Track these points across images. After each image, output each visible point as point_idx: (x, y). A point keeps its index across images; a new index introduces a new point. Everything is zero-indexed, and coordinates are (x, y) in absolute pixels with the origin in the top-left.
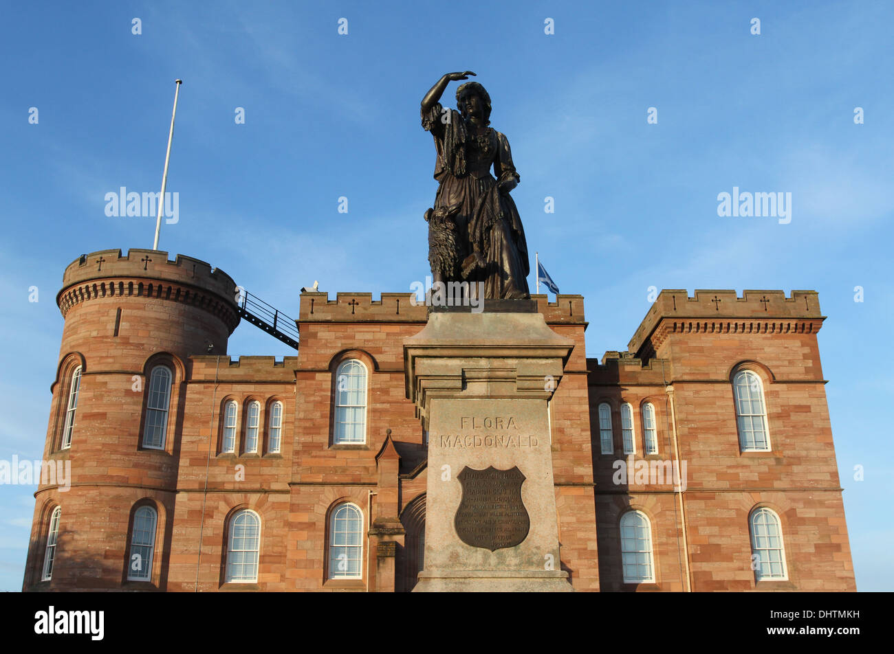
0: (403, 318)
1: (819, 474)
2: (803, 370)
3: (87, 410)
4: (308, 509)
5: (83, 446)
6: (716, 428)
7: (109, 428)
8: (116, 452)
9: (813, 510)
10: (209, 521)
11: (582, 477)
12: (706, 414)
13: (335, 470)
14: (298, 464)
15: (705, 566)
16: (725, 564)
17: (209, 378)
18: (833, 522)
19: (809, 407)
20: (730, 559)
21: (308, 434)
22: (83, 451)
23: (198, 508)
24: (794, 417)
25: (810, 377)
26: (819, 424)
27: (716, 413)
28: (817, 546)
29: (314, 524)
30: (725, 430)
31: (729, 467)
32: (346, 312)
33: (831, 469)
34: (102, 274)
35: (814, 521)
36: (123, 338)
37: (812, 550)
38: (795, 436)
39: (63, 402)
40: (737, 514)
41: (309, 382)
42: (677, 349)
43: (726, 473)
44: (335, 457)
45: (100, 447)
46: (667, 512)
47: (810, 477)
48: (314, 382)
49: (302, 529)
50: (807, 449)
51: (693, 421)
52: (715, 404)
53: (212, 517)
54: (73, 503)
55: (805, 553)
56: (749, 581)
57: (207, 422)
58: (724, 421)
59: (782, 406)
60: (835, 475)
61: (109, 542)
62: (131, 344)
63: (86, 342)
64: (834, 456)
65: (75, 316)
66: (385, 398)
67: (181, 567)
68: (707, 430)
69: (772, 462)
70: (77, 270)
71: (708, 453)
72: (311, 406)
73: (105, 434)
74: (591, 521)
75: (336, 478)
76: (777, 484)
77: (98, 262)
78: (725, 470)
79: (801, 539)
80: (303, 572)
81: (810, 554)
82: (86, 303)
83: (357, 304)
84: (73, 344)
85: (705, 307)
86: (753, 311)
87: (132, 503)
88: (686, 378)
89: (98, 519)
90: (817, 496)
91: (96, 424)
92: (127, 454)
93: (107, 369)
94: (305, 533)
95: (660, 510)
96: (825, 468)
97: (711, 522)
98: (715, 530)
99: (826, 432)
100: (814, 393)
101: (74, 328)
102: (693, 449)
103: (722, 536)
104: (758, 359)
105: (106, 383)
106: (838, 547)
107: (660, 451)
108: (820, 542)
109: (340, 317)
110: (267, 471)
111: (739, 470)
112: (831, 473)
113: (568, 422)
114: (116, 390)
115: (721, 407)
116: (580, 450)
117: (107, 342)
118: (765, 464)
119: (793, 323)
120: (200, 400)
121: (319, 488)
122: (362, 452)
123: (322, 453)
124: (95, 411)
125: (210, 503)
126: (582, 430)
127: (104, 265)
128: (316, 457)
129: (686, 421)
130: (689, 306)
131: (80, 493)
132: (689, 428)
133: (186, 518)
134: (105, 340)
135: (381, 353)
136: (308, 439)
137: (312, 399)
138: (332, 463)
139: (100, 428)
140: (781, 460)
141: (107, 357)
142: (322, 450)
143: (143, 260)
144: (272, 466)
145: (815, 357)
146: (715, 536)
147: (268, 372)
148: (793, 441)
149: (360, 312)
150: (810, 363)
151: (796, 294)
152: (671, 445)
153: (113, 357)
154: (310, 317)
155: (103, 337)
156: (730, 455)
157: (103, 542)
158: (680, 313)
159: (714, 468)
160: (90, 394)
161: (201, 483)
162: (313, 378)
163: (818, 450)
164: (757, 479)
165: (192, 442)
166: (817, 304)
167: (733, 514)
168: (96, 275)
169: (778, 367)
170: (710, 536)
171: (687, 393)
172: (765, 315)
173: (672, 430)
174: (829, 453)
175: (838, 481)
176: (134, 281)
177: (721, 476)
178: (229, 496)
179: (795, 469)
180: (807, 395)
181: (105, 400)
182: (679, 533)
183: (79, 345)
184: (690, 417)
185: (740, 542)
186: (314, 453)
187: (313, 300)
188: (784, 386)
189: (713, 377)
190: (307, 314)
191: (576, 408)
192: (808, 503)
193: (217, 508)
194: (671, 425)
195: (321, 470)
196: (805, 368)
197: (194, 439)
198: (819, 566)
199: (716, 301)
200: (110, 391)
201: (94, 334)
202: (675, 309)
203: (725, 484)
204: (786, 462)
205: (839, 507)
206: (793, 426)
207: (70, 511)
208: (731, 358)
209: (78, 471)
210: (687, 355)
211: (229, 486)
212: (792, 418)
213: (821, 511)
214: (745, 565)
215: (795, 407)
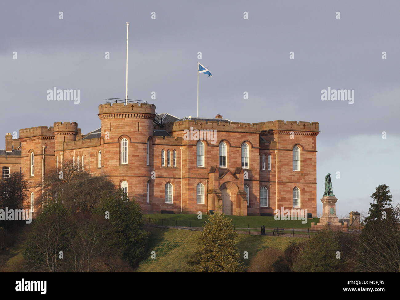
1: (311, 179)
2: (311, 147)
3: (133, 154)
4: (192, 185)
5: (133, 165)
6: (288, 164)
8: (142, 167)
9: (309, 189)
10: (161, 186)
11: (257, 178)
12: (285, 160)
13: (198, 174)
14: (190, 172)
15: (281, 203)
16: (286, 203)
17: (158, 143)
18: (313, 192)
19: (311, 159)
20: (287, 201)
23: (158, 182)
25: (313, 150)
26: (313, 164)
27: (288, 160)
28: (309, 199)
29: (194, 189)
30: (290, 165)
31: (290, 176)
33: (315, 177)
34: (134, 112)
35: (309, 192)
36: (140, 132)
37: (307, 200)
38: (307, 167)
39: (120, 149)
41: (191, 148)
42: (280, 139)
44: (198, 170)
45: (138, 165)
46: (273, 188)
47: (309, 179)
48: (193, 148)
50: (310, 171)
51: (282, 162)
52: (288, 157)
54: (133, 181)
57: (159, 157)
58: (290, 162)
59: (304, 158)
60: (315, 179)
61: (144, 192)
62: (143, 134)
63: (130, 132)
64: (316, 174)
66: (210, 154)
67: (155, 199)
68: (285, 165)
69: (300, 175)
71: (285, 171)
72: (192, 156)
73: (140, 161)
74: (258, 191)
75: (199, 177)
76: (301, 181)
79: (305, 197)
80: (192, 202)
81: (307, 201)
83: (202, 124)
84: (124, 132)
85: (288, 127)
86: (301, 129)
88: (281, 149)
90: (310, 185)
91: (137, 158)
92: (145, 167)
93: (138, 142)
94: (192, 191)
95: (271, 187)
96: (313, 177)
97: (284, 191)
98: (285, 193)
99: (315, 166)
100: (313, 155)
102: (281, 170)
103: (286, 195)
104: (300, 143)
105: (138, 146)
106: (314, 199)
107: (272, 169)
109: (198, 129)
110: (174, 172)
111: (292, 177)
112: (315, 178)
113: (254, 163)
114: (141, 148)
115: (290, 158)
116: (257, 171)
117: (136, 133)
118: (298, 175)
119: (311, 133)
120: (157, 150)
121: (196, 179)
122: (205, 169)
123: (195, 169)
124: (136, 154)
125: (162, 181)
126: (257, 165)
127: (134, 109)
129: (280, 161)
130: (285, 126)
131: (135, 178)
132: (281, 164)
133: (155, 185)
136: (192, 165)
137: (192, 153)
138: (198, 172)
139: (138, 160)
140: (303, 174)
141: (137, 138)
142: (195, 168)
143: (145, 107)
145: (315, 144)
147: (173, 142)
148: (306, 169)
149: (203, 127)
150: (313, 145)
151: (313, 123)
152: (275, 168)
153: (139, 138)
155: (135, 131)
156: (290, 172)
158: (282, 129)
159: (286, 176)
160: (134, 149)
163: (312, 172)
164: (296, 179)
166: (318, 127)
167: (290, 189)
168: (131, 111)
169: (305, 146)
170: (283, 195)
171: (281, 153)
172: (304, 130)
173: (276, 164)
174: (315, 172)
175: (316, 181)
176: (144, 114)
177: (288, 178)
178: (165, 179)
179: (306, 177)
180: (311, 155)
181: (138, 151)
182: (275, 194)
183: (127, 133)
184: (282, 161)
185: (290, 197)
186: (193, 169)
187: (191, 123)
188: (306, 152)
189: (288, 149)
190: (189, 127)
191: (256, 158)
192: (308, 187)
193: (163, 182)
194: (275, 162)
195: (195, 174)
197: (156, 162)
198: (309, 204)
199: (292, 125)
200: (139, 149)
201: (132, 130)
202: (281, 127)
203: (288, 181)
204: (304, 175)
205: (315, 188)
206: (307, 164)
207: (133, 183)
208: (294, 143)
209: (134, 172)
210: (282, 141)
211: (165, 176)
212: (307, 162)
213: (311, 189)
214: (291, 203)
215: (308, 159)
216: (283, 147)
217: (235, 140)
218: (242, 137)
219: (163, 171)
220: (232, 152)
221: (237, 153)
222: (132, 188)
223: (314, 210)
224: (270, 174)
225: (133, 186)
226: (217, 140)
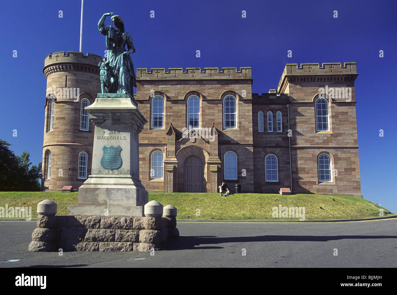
0: (177, 78)
1: (349, 140)
3: (58, 116)
4: (143, 153)
6: (305, 122)
7: (66, 123)
8: (70, 132)
9: (345, 155)
11: (248, 141)
13: (152, 139)
16: (306, 175)
18: (352, 159)
19: (347, 113)
20: (308, 173)
22: (58, 131)
26: (351, 120)
27: (306, 115)
28: (345, 169)
29: (145, 158)
30: (310, 122)
31: (311, 137)
32: (155, 76)
33: (354, 138)
34: (58, 62)
35: (345, 159)
37: (343, 170)
38: (340, 124)
39: (49, 113)
40: (313, 156)
41: (141, 104)
42: (292, 89)
43: (309, 140)
44: (152, 133)
45: (64, 130)
46: (284, 155)
47: (345, 141)
48: (143, 104)
50: (345, 130)
51: (296, 119)
52: (306, 111)
55: (340, 171)
56: (315, 182)
58: (310, 118)
59: (336, 112)
64: (356, 133)
65: (51, 79)
68: (302, 122)
69: (329, 135)
70: (49, 60)
71: (302, 131)
73: (65, 125)
74: (251, 158)
75: (152, 142)
76: (330, 145)
77: (56, 57)
78: (309, 138)
79: (338, 166)
80: (141, 176)
81: (342, 172)
83: (159, 73)
85: (305, 71)
86: (326, 72)
87: (78, 151)
88: (295, 101)
90: (347, 149)
91: (62, 121)
92: (74, 133)
95: (281, 154)
96: (351, 138)
99: (354, 123)
100: (350, 106)
103: (305, 164)
106: (354, 169)
107: (283, 131)
108: (347, 167)
109: (153, 79)
111: (315, 139)
112: (354, 140)
114: (68, 108)
115: (309, 113)
116: (248, 130)
118: (326, 136)
121: (146, 145)
122: (162, 132)
123: (147, 132)
124: (61, 116)
126: (249, 123)
127: (59, 58)
128: (145, 133)
129: (294, 119)
135: (169, 92)
138: (151, 136)
139: (63, 123)
142: (147, 131)
145: (353, 91)
148: (339, 126)
149: (160, 76)
151: (346, 65)
154: (141, 79)
155: (62, 87)
156: (311, 133)
158: (294, 74)
159: (304, 137)
160: (58, 110)
163: (349, 130)
167: (311, 156)
168: (56, 62)
170: (300, 164)
171: (295, 107)
172: (332, 74)
173: (288, 122)
174: (354, 132)
175: (357, 143)
176: (71, 65)
179: (339, 138)
180: (347, 107)
181: (64, 112)
182: (288, 163)
187: (141, 71)
190: (140, 77)
191: (247, 114)
192: (343, 152)
194: (288, 120)
195: (147, 138)
198: (345, 177)
199: (310, 68)
200: (66, 109)
201: (58, 86)
202: (292, 72)
204: (335, 135)
207: (55, 154)
212: (340, 117)
213: (348, 155)
214: (314, 176)
215: (342, 112)
217: (212, 91)
220: (207, 106)
223: (356, 185)
224: (279, 137)
225: (56, 157)
226: (183, 92)
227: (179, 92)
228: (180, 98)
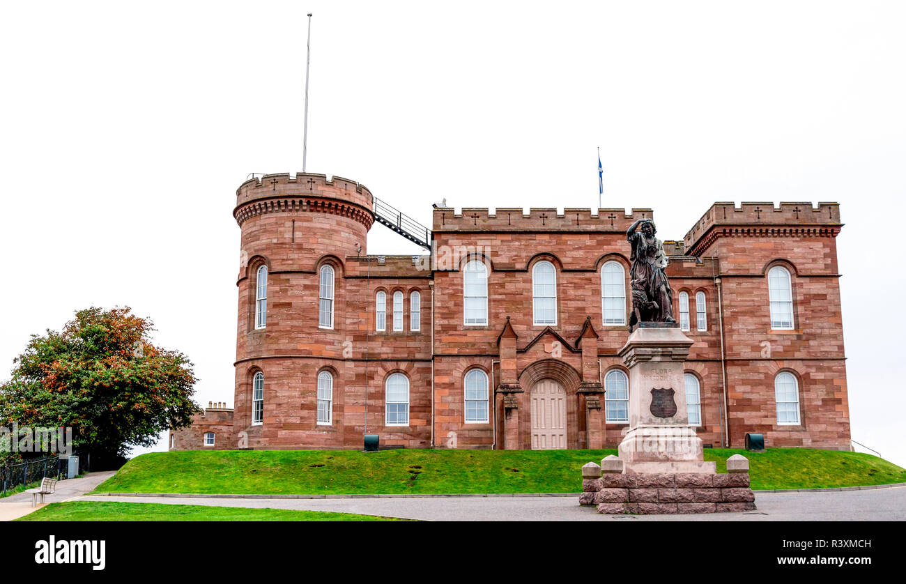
0: (513, 229)
1: (829, 347)
2: (823, 266)
3: (275, 300)
4: (448, 373)
5: (276, 328)
6: (752, 312)
7: (295, 314)
8: (302, 332)
9: (823, 374)
10: (371, 382)
12: (746, 301)
13: (467, 345)
15: (740, 415)
16: (754, 413)
17: (364, 275)
18: (836, 382)
19: (825, 295)
20: (758, 409)
21: (445, 318)
22: (276, 331)
23: (363, 372)
24: (813, 303)
25: (828, 272)
26: (832, 308)
27: (753, 300)
28: (823, 400)
29: (453, 384)
30: (759, 313)
31: (761, 342)
32: (469, 224)
33: (839, 343)
34: (277, 194)
35: (823, 382)
36: (298, 244)
37: (820, 403)
38: (813, 318)
39: (253, 294)
40: (765, 377)
41: (443, 279)
42: (724, 249)
43: (758, 346)
44: (466, 335)
45: (288, 329)
46: (712, 375)
47: (822, 349)
48: (448, 279)
49: (444, 388)
50: (822, 328)
51: (735, 306)
52: (753, 293)
53: (373, 378)
54: (274, 369)
55: (815, 405)
56: (771, 426)
57: (365, 308)
58: (759, 306)
59: (805, 295)
60: (841, 348)
61: (304, 398)
62: (305, 249)
63: (268, 247)
64: (842, 333)
65: (255, 226)
66: (501, 291)
67: (353, 415)
68: (744, 313)
69: (795, 338)
70: (254, 189)
71: (745, 331)
72: (446, 297)
73: (293, 319)
75: (467, 351)
76: (798, 355)
77: (272, 183)
78: (757, 344)
79: (811, 395)
80: (447, 418)
81: (818, 406)
82: (263, 216)
83: (478, 217)
84: (256, 248)
85: (748, 217)
86: (787, 219)
87: (317, 369)
88: (731, 273)
89: (294, 381)
90: (826, 364)
91: (285, 310)
92: (310, 334)
93: (289, 269)
94: (447, 391)
95: (707, 373)
96: (834, 342)
97: (745, 382)
98: (748, 388)
99: (837, 314)
100: (830, 284)
101: (255, 236)
102: (734, 328)
103: (752, 393)
104: (787, 258)
105: (288, 280)
106: (839, 401)
107: (709, 329)
108: (826, 397)
109: (465, 228)
110: (411, 344)
111: (768, 344)
112: (838, 346)
115: (757, 296)
117: (286, 248)
118: (788, 339)
119: (818, 229)
120: (358, 291)
121: (456, 359)
122: (485, 332)
123: (456, 333)
124: (283, 301)
125: (371, 369)
127: (278, 187)
128: (453, 335)
129: (729, 306)
130: (736, 216)
131: (278, 363)
132: (731, 312)
133: (354, 379)
134: (284, 246)
135: (498, 256)
136: (445, 322)
137: (447, 291)
138: (464, 339)
139: (288, 315)
140: (801, 336)
141: (287, 260)
142: (456, 330)
143: (308, 182)
144: (415, 341)
145: (833, 255)
146: (748, 393)
147: (407, 269)
148: (811, 322)
149: (480, 224)
151: (822, 205)
152: (717, 324)
153: (292, 260)
154: (442, 228)
155: (282, 244)
156: (762, 333)
157: (299, 398)
158: (729, 221)
159: (749, 342)
160: (277, 288)
161: (363, 354)
162: (447, 276)
163: (830, 328)
164: (782, 350)
165: (355, 323)
166: (838, 214)
167: (762, 376)
168: (272, 194)
169: (803, 264)
170: (744, 392)
171: (732, 285)
172: (796, 223)
173: (719, 313)
174: (838, 330)
175: (843, 352)
176: (304, 200)
177: (753, 348)
178: (384, 363)
179: (812, 343)
180: (825, 286)
181: (290, 293)
182: (721, 391)
183: (263, 250)
184: (733, 304)
185: (766, 397)
186: (451, 332)
187: (444, 214)
188: (807, 280)
189: (752, 272)
190: (440, 226)
192: (820, 369)
193: (376, 372)
194: (718, 309)
195: (457, 345)
196: (825, 264)
197: (355, 321)
198: (825, 415)
199: (758, 211)
200: (292, 286)
201: (275, 241)
202: (725, 218)
203: (756, 355)
204: (804, 338)
205: (844, 371)
206: (812, 311)
207: (272, 376)
208: (768, 257)
209: (275, 346)
210: (732, 254)
211: (384, 356)
212: (812, 304)
213: (829, 374)
214: (769, 414)
215: (815, 295)
216: (734, 270)
217: (580, 254)
218: (600, 244)
219: (377, 343)
220: (571, 283)
221: (586, 287)
222: (269, 388)
223: (841, 429)
224: (703, 341)
225: (273, 382)
226: (524, 254)
227: (516, 256)
228: (518, 266)
